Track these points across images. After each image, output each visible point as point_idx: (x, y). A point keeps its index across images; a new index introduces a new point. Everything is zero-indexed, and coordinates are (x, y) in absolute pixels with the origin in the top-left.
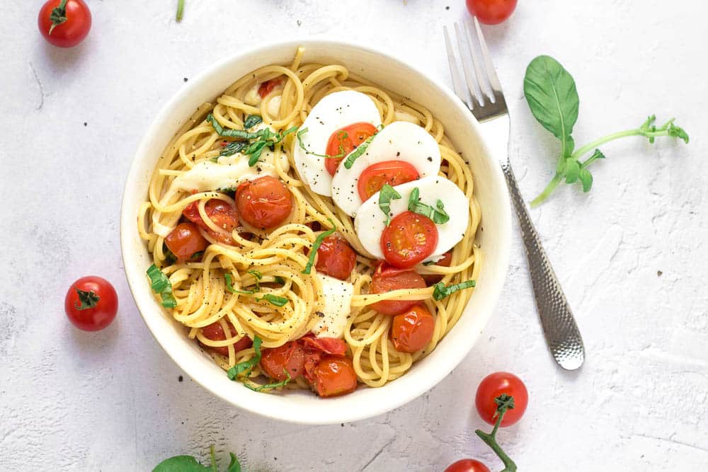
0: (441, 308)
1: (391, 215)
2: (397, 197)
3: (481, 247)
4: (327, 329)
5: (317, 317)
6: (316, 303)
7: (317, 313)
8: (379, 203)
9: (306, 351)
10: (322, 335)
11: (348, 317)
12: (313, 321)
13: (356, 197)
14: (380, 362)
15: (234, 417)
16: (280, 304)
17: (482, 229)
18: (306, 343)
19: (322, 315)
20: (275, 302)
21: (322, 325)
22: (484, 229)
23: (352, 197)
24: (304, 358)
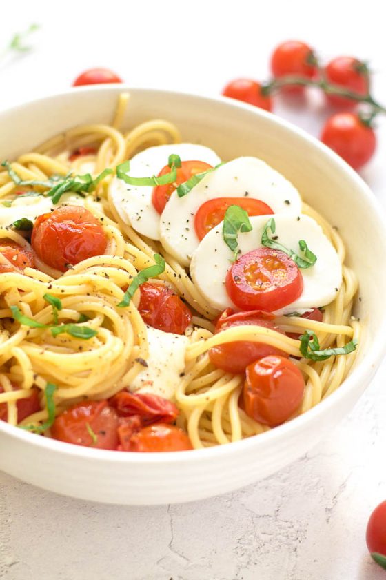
0: (313, 373)
1: (240, 252)
2: (246, 229)
3: (361, 320)
4: (151, 383)
5: (137, 366)
6: (137, 348)
7: (138, 360)
8: (223, 233)
9: (121, 414)
10: (144, 391)
11: (182, 375)
12: (132, 371)
13: (191, 235)
14: (227, 433)
15: (11, 565)
16: (85, 336)
17: (360, 299)
18: (120, 403)
19: (144, 364)
20: (78, 334)
21: (145, 378)
22: (363, 300)
23: (187, 234)
24: (117, 421)
